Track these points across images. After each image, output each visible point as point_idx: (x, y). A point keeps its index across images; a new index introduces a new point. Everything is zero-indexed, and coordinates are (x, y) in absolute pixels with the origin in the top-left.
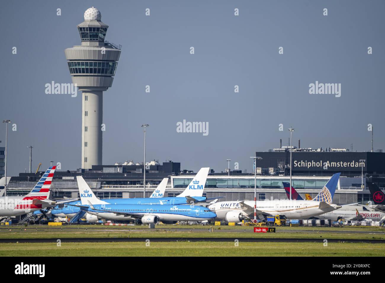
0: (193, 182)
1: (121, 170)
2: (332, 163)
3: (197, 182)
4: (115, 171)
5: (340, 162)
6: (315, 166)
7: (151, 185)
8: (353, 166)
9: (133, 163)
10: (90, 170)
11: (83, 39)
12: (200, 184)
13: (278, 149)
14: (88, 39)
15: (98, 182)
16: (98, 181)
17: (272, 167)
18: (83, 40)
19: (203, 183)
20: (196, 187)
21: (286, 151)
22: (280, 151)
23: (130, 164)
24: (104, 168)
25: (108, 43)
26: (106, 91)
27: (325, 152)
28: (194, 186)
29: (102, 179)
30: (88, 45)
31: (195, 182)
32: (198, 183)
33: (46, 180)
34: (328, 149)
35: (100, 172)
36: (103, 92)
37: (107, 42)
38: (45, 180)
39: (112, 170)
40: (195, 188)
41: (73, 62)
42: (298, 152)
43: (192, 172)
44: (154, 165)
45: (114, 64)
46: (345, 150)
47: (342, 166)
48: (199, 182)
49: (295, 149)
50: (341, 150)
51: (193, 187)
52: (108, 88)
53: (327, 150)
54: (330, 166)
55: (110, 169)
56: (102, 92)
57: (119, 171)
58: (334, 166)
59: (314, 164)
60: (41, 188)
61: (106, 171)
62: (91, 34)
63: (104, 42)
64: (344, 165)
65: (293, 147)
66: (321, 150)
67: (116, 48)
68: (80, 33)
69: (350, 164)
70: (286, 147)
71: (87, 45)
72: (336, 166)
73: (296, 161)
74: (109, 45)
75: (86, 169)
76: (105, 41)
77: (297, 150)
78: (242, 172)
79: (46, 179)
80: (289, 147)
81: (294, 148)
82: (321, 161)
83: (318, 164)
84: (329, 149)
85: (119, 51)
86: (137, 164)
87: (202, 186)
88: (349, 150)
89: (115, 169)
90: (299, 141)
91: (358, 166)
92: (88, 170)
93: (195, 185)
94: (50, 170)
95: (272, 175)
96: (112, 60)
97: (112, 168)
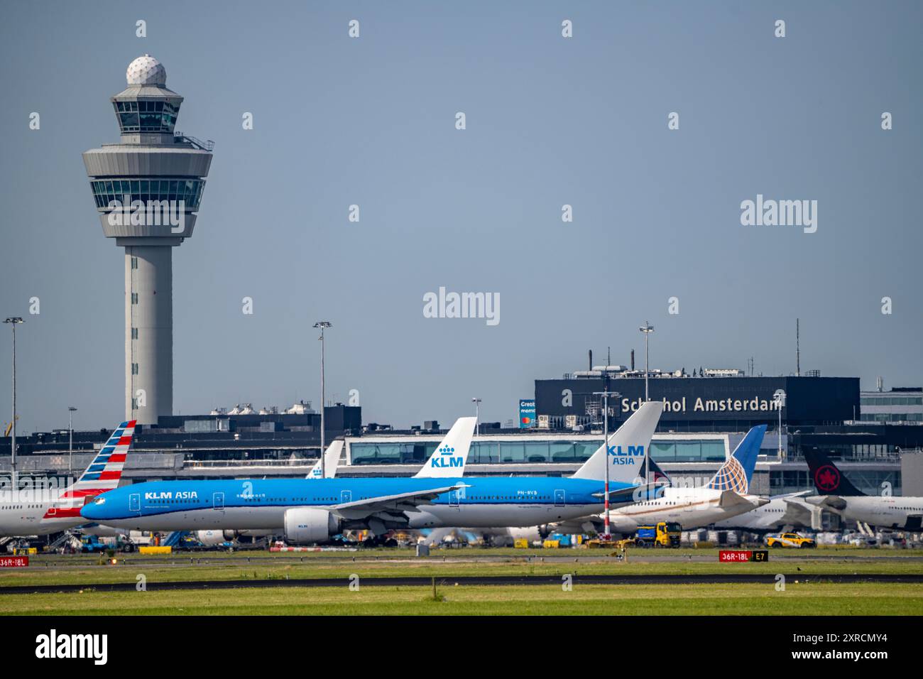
0: (441, 450)
1: (225, 426)
2: (707, 403)
3: (448, 450)
4: (213, 429)
5: (726, 400)
6: (669, 410)
7: (297, 458)
8: (757, 408)
9: (252, 409)
10: (153, 426)
11: (125, 129)
12: (456, 455)
13: (585, 373)
14: (137, 129)
15: (176, 454)
16: (175, 452)
17: (573, 414)
18: (125, 132)
19: (463, 452)
20: (447, 462)
21: (602, 376)
22: (590, 378)
23: (246, 411)
24: (186, 423)
25: (183, 137)
26: (179, 245)
27: (692, 377)
28: (442, 459)
29: (183, 447)
30: (138, 141)
31: (445, 450)
32: (451, 452)
33: (114, 452)
34: (698, 372)
35: (176, 431)
36: (173, 247)
37: (181, 135)
38: (112, 452)
39: (205, 427)
40: (445, 464)
41: (103, 182)
42: (630, 378)
43: (387, 429)
44: (302, 413)
45: (196, 184)
46: (735, 373)
47: (730, 409)
48: (453, 450)
49: (625, 373)
50: (727, 372)
51: (439, 462)
52: (183, 239)
53: (695, 373)
54: (703, 409)
55: (201, 423)
56: (169, 248)
57: (220, 428)
58: (712, 409)
59: (667, 405)
60: (102, 470)
61: (190, 428)
62: (144, 117)
63: (172, 133)
64: (735, 405)
65: (618, 368)
66: (683, 373)
67: (201, 148)
68: (117, 115)
69: (748, 405)
70: (603, 368)
71: (134, 142)
72: (716, 409)
73: (627, 400)
74: (185, 141)
75: (145, 425)
76: (175, 132)
77: (629, 375)
78: (502, 427)
79: (114, 448)
80: (610, 368)
81: (622, 371)
82: (684, 398)
83: (676, 406)
84: (701, 370)
85: (208, 155)
86: (262, 413)
87: (460, 459)
88: (743, 373)
89: (211, 425)
90: (633, 353)
91: (766, 408)
92: (149, 427)
93: (444, 456)
94: (123, 431)
95: (576, 432)
96: (193, 174)
97: (205, 422)
